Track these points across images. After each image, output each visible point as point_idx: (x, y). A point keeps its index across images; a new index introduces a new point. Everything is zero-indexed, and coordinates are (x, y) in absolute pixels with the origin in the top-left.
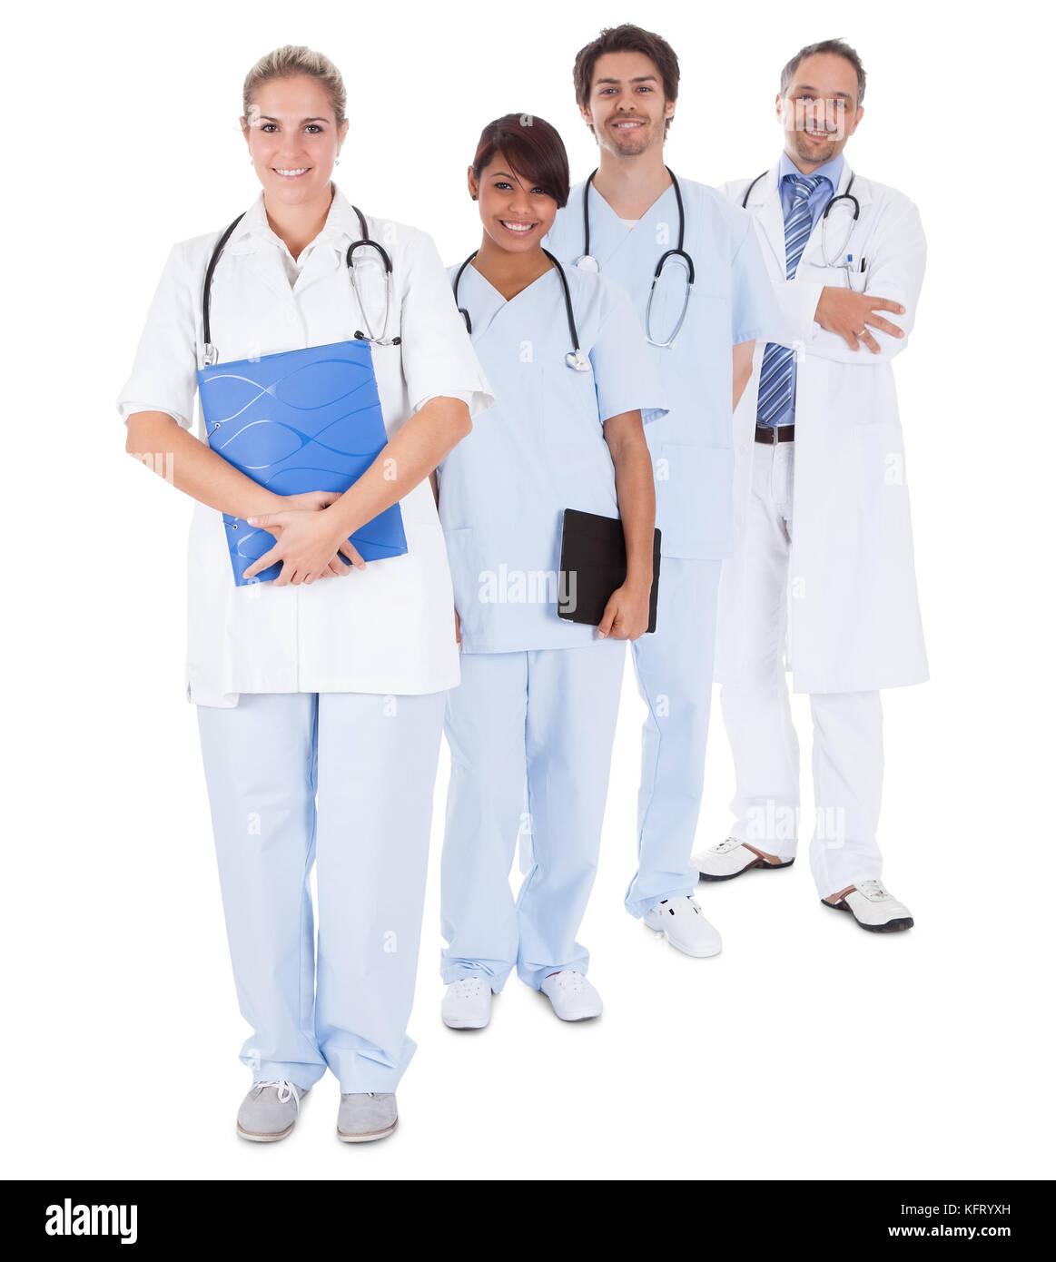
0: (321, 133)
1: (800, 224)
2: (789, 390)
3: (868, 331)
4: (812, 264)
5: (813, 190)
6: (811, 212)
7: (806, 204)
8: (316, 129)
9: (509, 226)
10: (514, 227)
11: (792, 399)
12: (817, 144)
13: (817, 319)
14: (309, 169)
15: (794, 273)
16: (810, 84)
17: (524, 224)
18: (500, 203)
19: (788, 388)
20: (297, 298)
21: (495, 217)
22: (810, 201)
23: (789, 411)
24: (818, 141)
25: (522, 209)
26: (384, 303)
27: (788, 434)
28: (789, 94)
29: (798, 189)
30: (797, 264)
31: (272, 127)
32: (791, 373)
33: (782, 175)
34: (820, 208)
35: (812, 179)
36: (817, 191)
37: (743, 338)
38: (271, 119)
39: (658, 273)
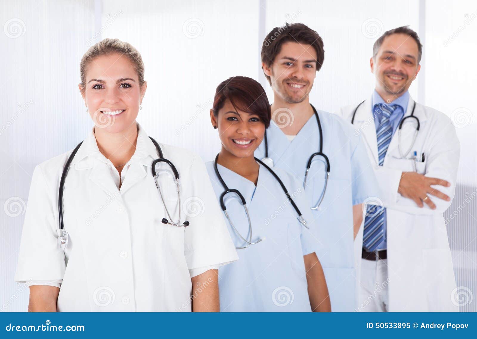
0: (130, 88)
1: (386, 133)
2: (382, 231)
3: (428, 198)
4: (394, 157)
5: (392, 112)
6: (392, 125)
7: (389, 121)
8: (127, 86)
9: (238, 142)
10: (241, 143)
11: (384, 237)
12: (396, 84)
13: (400, 191)
14: (124, 110)
15: (383, 162)
16: (391, 50)
17: (247, 140)
18: (231, 129)
19: (381, 230)
20: (123, 196)
21: (229, 138)
22: (391, 119)
23: (383, 241)
24: (396, 82)
25: (245, 132)
26: (176, 199)
27: (383, 255)
28: (378, 57)
29: (384, 112)
30: (384, 156)
31: (99, 86)
32: (383, 221)
33: (374, 105)
34: (397, 123)
35: (392, 106)
36: (395, 112)
37: (358, 202)
38: (99, 81)
39: (308, 166)
